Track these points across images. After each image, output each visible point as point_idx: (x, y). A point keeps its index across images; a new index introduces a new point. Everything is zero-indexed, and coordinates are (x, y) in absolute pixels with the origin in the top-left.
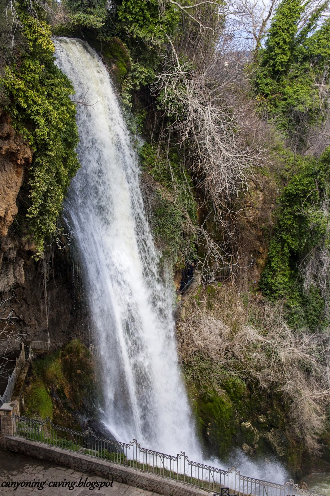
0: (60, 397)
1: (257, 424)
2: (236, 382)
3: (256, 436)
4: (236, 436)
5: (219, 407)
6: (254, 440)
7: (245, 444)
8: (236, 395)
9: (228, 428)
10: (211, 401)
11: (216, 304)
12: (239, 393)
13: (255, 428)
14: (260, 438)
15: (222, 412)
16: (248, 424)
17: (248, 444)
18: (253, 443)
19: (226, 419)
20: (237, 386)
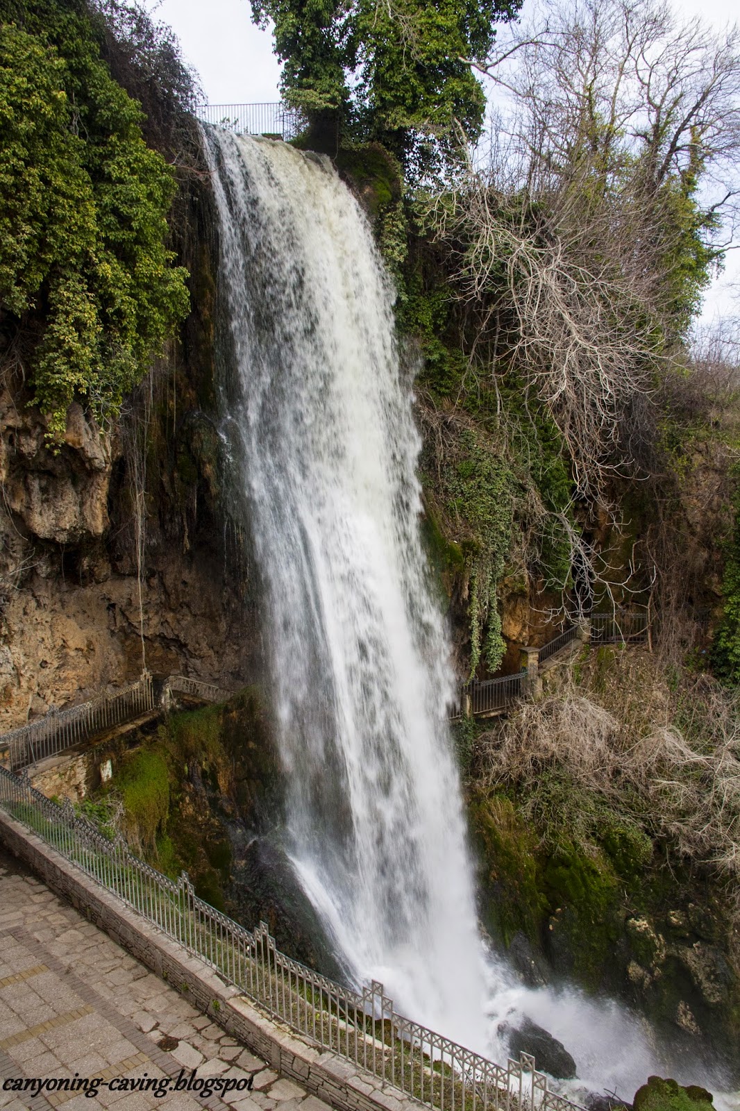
0: (205, 786)
1: (663, 926)
2: (629, 835)
3: (658, 952)
4: (616, 944)
5: (584, 880)
6: (652, 959)
7: (633, 963)
8: (627, 862)
9: (598, 924)
10: (565, 863)
11: (610, 683)
12: (635, 859)
13: (660, 936)
14: (667, 956)
15: (589, 891)
16: (642, 924)
17: (640, 964)
18: (651, 965)
19: (599, 906)
20: (632, 845)
